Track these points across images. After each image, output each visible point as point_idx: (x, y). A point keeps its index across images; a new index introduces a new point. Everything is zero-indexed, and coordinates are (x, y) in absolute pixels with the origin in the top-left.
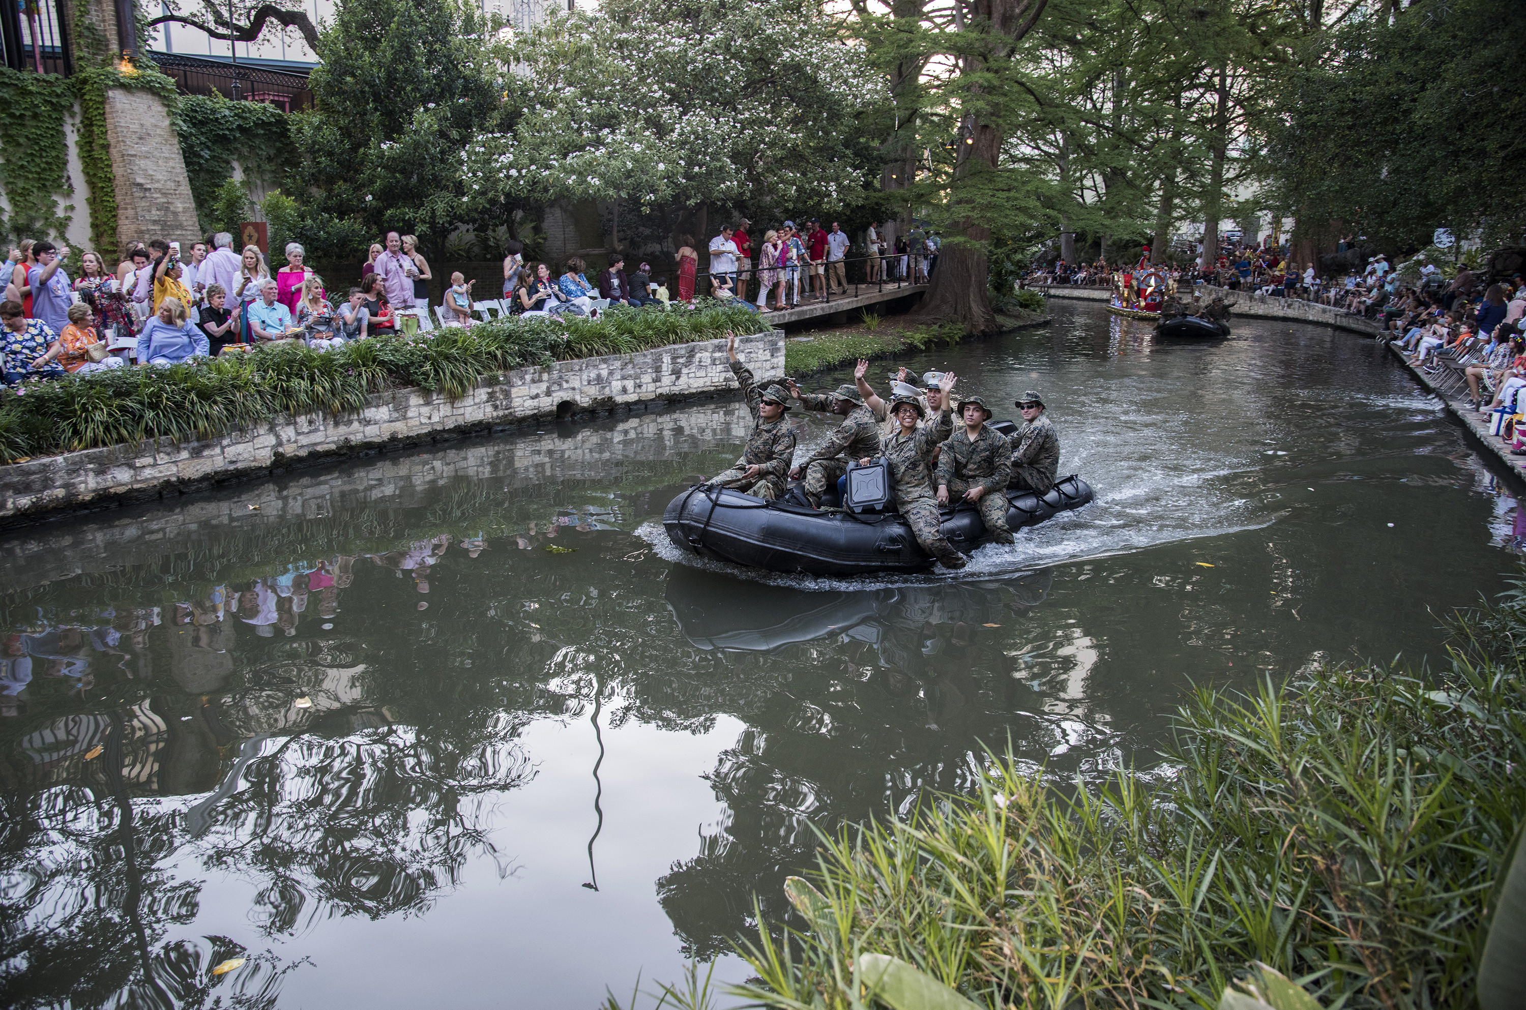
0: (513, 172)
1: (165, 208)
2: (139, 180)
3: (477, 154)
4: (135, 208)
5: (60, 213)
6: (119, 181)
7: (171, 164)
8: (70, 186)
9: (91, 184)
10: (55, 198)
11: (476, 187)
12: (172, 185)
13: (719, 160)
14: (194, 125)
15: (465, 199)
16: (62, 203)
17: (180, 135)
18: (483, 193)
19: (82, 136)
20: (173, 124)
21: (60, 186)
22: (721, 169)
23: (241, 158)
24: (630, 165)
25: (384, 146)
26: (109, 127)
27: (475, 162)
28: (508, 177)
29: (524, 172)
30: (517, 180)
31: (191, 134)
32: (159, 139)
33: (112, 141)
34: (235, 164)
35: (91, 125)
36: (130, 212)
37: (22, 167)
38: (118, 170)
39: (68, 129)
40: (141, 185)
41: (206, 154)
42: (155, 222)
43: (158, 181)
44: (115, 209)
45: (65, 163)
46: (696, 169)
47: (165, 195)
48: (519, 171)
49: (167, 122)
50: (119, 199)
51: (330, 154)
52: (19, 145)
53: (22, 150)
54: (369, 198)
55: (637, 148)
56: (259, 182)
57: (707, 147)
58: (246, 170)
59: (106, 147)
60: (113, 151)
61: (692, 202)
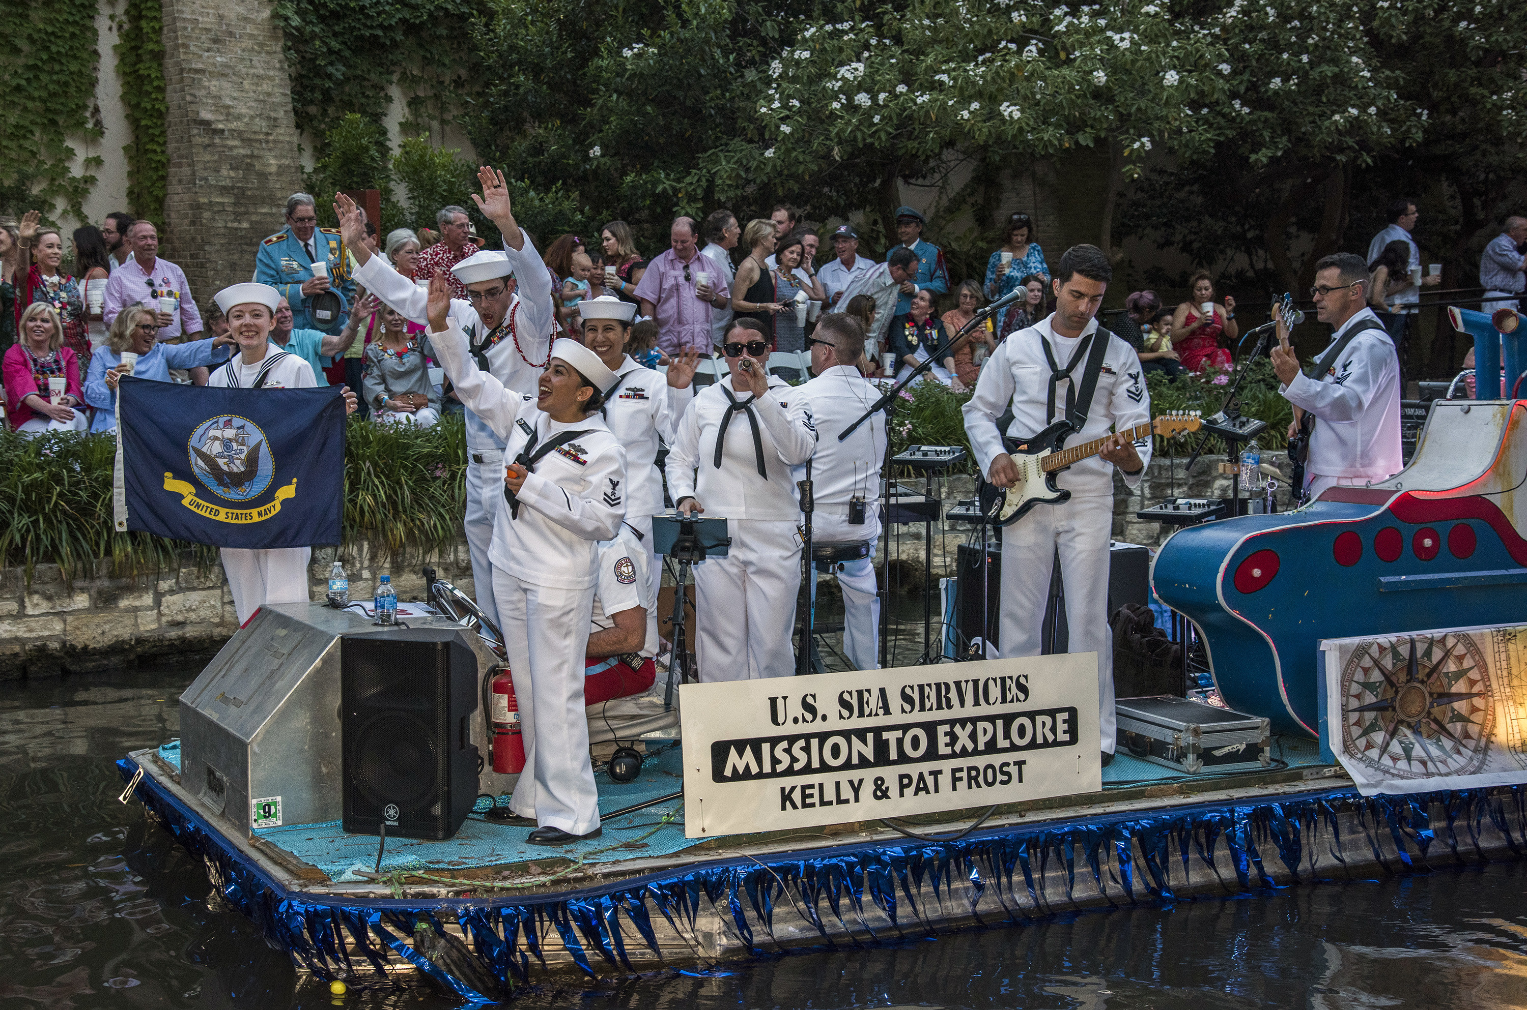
0: (863, 99)
1: (246, 165)
2: (206, 115)
3: (798, 63)
4: (191, 165)
5: (77, 170)
6: (173, 117)
7: (266, 87)
8: (98, 123)
9: (133, 121)
10: (69, 143)
11: (785, 129)
12: (261, 124)
13: (1334, 61)
14: (322, 19)
15: (769, 153)
16: (81, 153)
17: (287, 35)
18: (801, 139)
19: (125, 36)
20: (275, 16)
21: (81, 124)
22: (1342, 80)
23: (406, 80)
24: (1100, 77)
25: (627, 53)
26: (166, 20)
27: (794, 80)
28: (852, 107)
29: (882, 96)
30: (868, 114)
31: (314, 36)
32: (248, 43)
33: (168, 45)
34: (395, 92)
35: (140, 17)
36: (186, 170)
37: (18, 88)
38: (172, 97)
39: (102, 24)
40: (207, 123)
41: (338, 71)
42: (224, 190)
43: (239, 117)
44: (164, 165)
45: (93, 83)
46: (1276, 82)
47: (247, 142)
48: (874, 99)
49: (266, 13)
50: (171, 147)
51: (536, 71)
52: (16, 51)
53: (21, 61)
54: (597, 151)
55: (1123, 41)
56: (435, 124)
57: (1303, 34)
58: (414, 103)
59: (159, 56)
60: (169, 62)
61: (1262, 156)
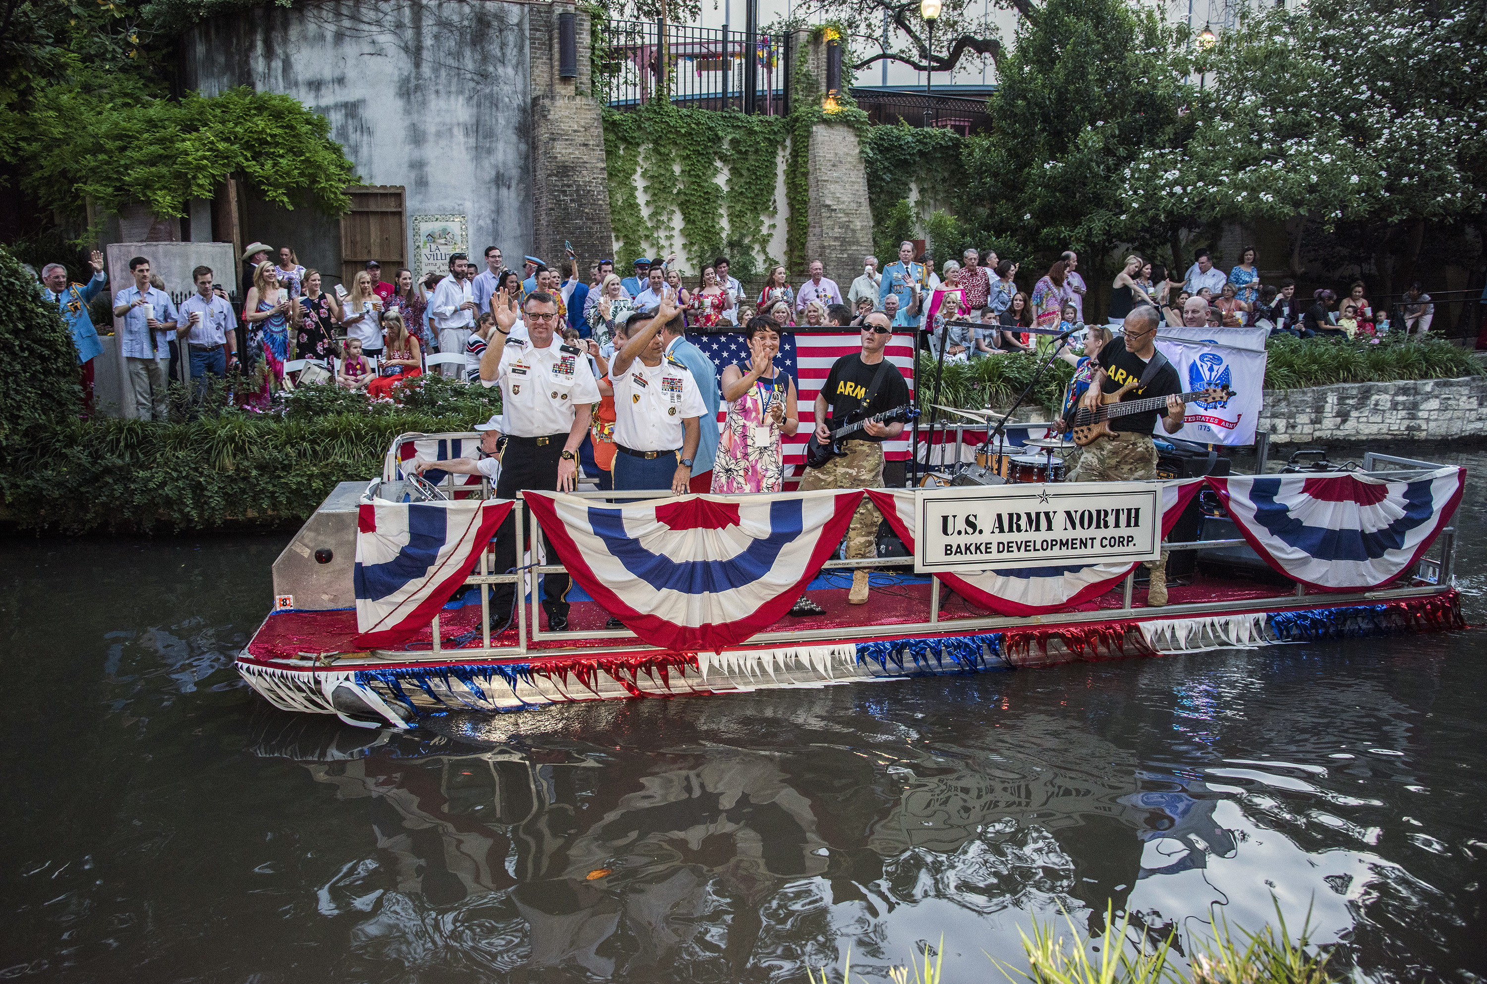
0: (1178, 190)
1: (846, 226)
2: (828, 202)
3: (1140, 171)
4: (821, 227)
5: (764, 231)
6: (813, 203)
7: (856, 187)
8: (775, 208)
9: (791, 206)
10: (762, 218)
11: (1135, 205)
12: (854, 206)
13: (1438, 169)
14: (881, 152)
15: (1123, 217)
16: (767, 222)
17: (867, 161)
18: (1142, 211)
19: (789, 166)
20: (862, 152)
21: (767, 208)
22: (1442, 179)
23: (919, 180)
24: (1314, 178)
25: (1047, 166)
26: (810, 156)
27: (1138, 179)
28: (1172, 194)
29: (1189, 189)
30: (1181, 198)
31: (877, 160)
32: (848, 166)
33: (811, 169)
34: (913, 186)
35: (797, 156)
36: (817, 230)
37: (741, 193)
38: (812, 194)
39: (779, 160)
40: (829, 206)
41: (887, 177)
42: (836, 239)
43: (843, 202)
44: (806, 227)
45: (774, 188)
46: (1405, 180)
47: (847, 214)
48: (1184, 189)
49: (857, 151)
50: (810, 218)
51: (995, 175)
52: (741, 175)
53: (742, 180)
54: (1028, 216)
55: (1326, 159)
56: (932, 202)
57: (1422, 154)
58: (922, 191)
59: (805, 175)
60: (811, 177)
61: (1395, 219)
